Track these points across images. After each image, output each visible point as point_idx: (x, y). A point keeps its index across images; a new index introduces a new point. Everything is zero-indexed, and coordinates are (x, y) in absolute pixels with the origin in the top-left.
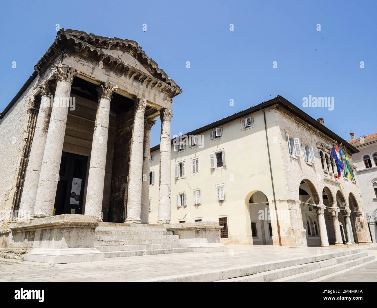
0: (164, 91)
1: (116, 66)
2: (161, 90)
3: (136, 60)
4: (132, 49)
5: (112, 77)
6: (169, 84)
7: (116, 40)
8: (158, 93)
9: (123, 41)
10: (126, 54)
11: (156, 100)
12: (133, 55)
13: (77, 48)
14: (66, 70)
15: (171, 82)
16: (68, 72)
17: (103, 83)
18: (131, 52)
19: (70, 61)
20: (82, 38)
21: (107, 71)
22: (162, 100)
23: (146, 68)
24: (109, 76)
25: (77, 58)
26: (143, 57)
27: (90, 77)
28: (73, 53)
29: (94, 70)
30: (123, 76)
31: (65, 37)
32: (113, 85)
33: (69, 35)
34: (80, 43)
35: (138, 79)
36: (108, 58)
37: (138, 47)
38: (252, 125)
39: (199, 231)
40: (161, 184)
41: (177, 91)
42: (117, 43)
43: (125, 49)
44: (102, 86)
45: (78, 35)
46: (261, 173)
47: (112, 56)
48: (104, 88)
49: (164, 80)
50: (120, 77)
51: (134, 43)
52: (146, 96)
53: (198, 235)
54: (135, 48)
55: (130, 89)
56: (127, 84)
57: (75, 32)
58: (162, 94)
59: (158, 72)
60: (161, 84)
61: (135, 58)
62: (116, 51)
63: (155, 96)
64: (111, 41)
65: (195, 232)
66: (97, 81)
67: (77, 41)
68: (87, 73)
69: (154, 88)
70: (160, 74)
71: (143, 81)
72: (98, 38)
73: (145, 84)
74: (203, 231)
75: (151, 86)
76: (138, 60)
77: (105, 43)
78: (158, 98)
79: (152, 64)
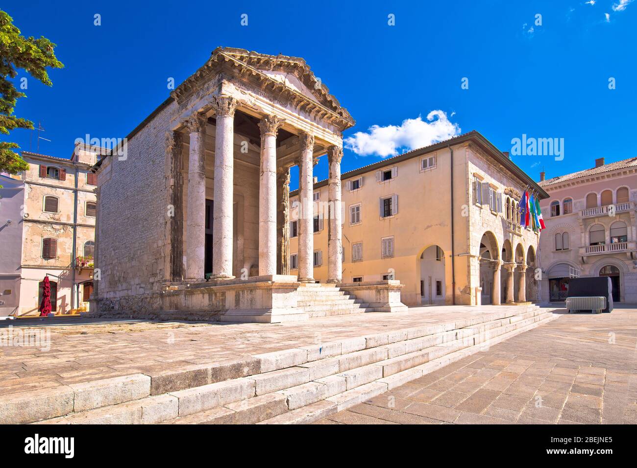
1: (281, 93)
2: (330, 122)
3: (302, 84)
4: (297, 69)
5: (276, 108)
6: (341, 114)
7: (280, 58)
8: (327, 126)
9: (289, 59)
10: (290, 76)
11: (326, 136)
12: (298, 77)
13: (236, 71)
14: (227, 102)
15: (343, 112)
16: (229, 104)
17: (267, 116)
18: (296, 73)
19: (230, 90)
20: (242, 59)
21: (270, 100)
22: (332, 136)
23: (313, 93)
24: (273, 106)
25: (237, 84)
26: (311, 80)
27: (252, 109)
28: (231, 79)
29: (257, 100)
30: (289, 105)
31: (223, 58)
32: (278, 119)
33: (227, 55)
34: (240, 65)
35: (305, 109)
36: (273, 84)
37: (305, 67)
38: (434, 166)
39: (381, 290)
40: (331, 238)
41: (350, 124)
42: (281, 61)
43: (289, 69)
44: (266, 120)
45: (238, 55)
46: (440, 225)
47: (277, 81)
48: (269, 123)
49: (335, 109)
50: (286, 107)
51: (301, 62)
52: (314, 130)
53: (378, 294)
54: (301, 67)
55: (296, 122)
56: (293, 116)
57: (234, 51)
58: (332, 127)
59: (329, 99)
60: (332, 114)
61: (301, 81)
62: (279, 72)
63: (324, 131)
64: (275, 60)
65: (376, 291)
66: (260, 113)
67: (237, 63)
68: (249, 103)
69: (323, 120)
70: (331, 102)
71: (310, 111)
72: (260, 57)
73: (312, 115)
74: (385, 290)
75: (319, 117)
76: (304, 83)
77: (267, 63)
78: (327, 132)
79: (321, 89)
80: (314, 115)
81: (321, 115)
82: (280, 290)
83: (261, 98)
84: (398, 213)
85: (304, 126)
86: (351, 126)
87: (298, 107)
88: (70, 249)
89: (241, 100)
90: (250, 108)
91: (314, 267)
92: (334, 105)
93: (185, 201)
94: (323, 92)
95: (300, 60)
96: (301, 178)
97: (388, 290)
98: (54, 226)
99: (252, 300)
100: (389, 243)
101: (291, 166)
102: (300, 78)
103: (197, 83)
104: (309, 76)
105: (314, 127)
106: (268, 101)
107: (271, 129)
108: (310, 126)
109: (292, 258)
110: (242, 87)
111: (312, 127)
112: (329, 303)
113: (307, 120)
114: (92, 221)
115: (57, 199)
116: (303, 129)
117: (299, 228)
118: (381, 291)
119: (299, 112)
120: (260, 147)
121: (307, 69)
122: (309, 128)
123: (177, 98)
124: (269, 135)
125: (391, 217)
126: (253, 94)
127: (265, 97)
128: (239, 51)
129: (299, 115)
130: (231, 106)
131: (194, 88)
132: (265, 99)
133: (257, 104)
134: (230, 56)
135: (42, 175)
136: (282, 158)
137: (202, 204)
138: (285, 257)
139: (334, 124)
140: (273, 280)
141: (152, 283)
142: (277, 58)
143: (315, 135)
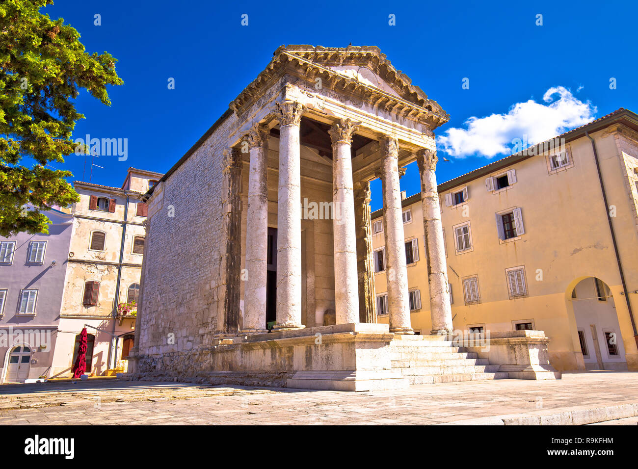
0: (421, 122)
1: (354, 91)
2: (417, 120)
3: (378, 77)
4: (370, 60)
5: (349, 109)
6: (429, 108)
7: (350, 50)
8: (413, 125)
9: (360, 50)
10: (363, 69)
11: (412, 137)
12: (372, 69)
13: (301, 71)
14: (291, 108)
15: (432, 105)
16: (294, 110)
17: (338, 121)
18: (370, 65)
19: (295, 94)
20: (306, 56)
21: (341, 101)
22: (420, 137)
23: (392, 87)
24: (345, 108)
25: (302, 86)
26: (389, 71)
27: (320, 114)
28: (296, 81)
29: (325, 103)
30: (364, 105)
31: (286, 57)
32: (352, 122)
33: (290, 54)
34: (305, 64)
35: (384, 107)
36: (343, 81)
37: (380, 56)
38: (569, 165)
39: (515, 345)
40: (432, 272)
41: (442, 119)
42: (352, 53)
43: (361, 61)
44: (338, 125)
45: (302, 52)
46: (595, 246)
47: (348, 77)
48: (341, 129)
49: (421, 103)
50: (360, 107)
51: (375, 51)
52: (397, 132)
53: (512, 351)
54: (376, 57)
55: (374, 124)
56: (370, 117)
57: (298, 48)
58: (420, 126)
59: (412, 91)
60: (418, 110)
61: (376, 73)
62: (350, 67)
63: (410, 131)
64: (344, 53)
65: (507, 347)
66: (330, 118)
67: (302, 61)
68: (317, 107)
69: (407, 119)
70: (415, 95)
71: (391, 109)
72: (327, 52)
73: (394, 113)
74: (522, 346)
75: (403, 115)
76: (380, 76)
77: (335, 57)
78: (414, 133)
79: (402, 80)
80: (396, 113)
81: (404, 113)
82: (366, 344)
83: (331, 99)
84: (525, 233)
85: (385, 128)
86: (444, 122)
87: (376, 106)
88: (112, 294)
89: (308, 104)
90: (318, 113)
91: (411, 312)
92: (419, 98)
93: (243, 230)
94: (404, 84)
95: (373, 49)
96: (385, 193)
97: (526, 345)
98: (98, 266)
99: (328, 358)
100: (519, 275)
101: (371, 180)
102: (375, 71)
103: (258, 91)
104: (385, 66)
105: (396, 129)
106: (339, 102)
107: (344, 135)
108: (392, 127)
109: (379, 300)
110: (308, 89)
111: (394, 128)
112: (438, 363)
113: (387, 121)
114: (139, 259)
115: (105, 234)
116: (383, 132)
117: (387, 259)
118: (517, 347)
119: (376, 112)
120: (332, 159)
121: (383, 58)
122: (391, 130)
123: (237, 110)
124: (342, 144)
125: (516, 238)
126: (321, 96)
127: (335, 97)
128: (304, 47)
129: (377, 115)
130: (296, 113)
131: (255, 97)
132: (335, 101)
133: (326, 107)
134: (293, 55)
135: (92, 207)
136: (359, 171)
137: (264, 233)
138: (369, 299)
139: (422, 122)
140: (356, 331)
141: (203, 336)
142: (346, 50)
143: (399, 138)
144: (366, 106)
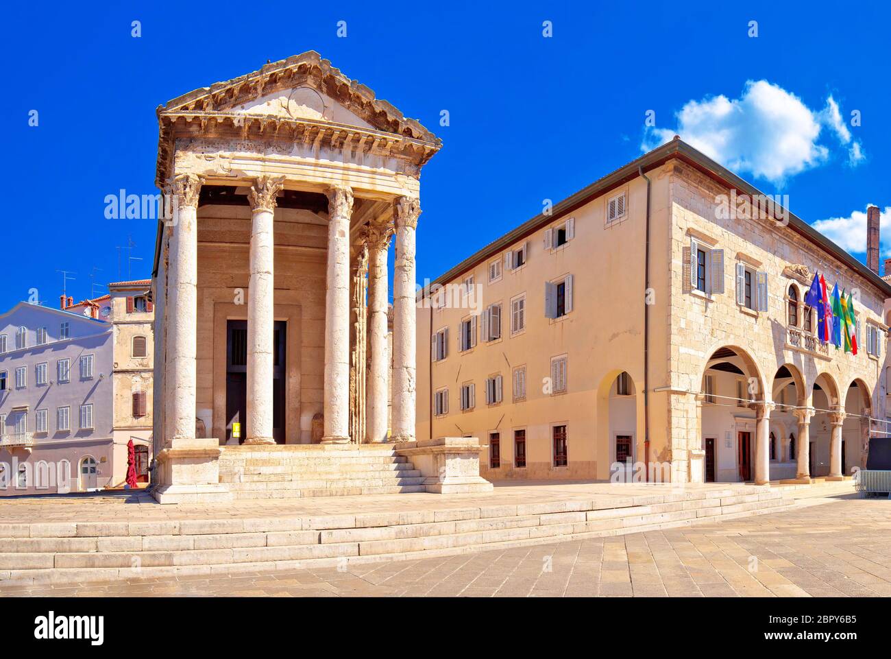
1: (277, 132)
2: (388, 153)
3: (325, 97)
4: (310, 74)
5: (270, 161)
6: (408, 132)
7: (268, 70)
8: (381, 163)
9: (285, 64)
10: (299, 92)
11: (378, 182)
12: (315, 87)
13: (194, 128)
14: (181, 185)
15: (411, 127)
16: (185, 187)
17: (254, 181)
18: (310, 81)
19: (187, 163)
20: (200, 105)
21: (259, 151)
22: (393, 179)
24: (263, 160)
25: (199, 148)
26: (338, 84)
27: (224, 178)
28: (189, 144)
29: (233, 161)
30: (296, 148)
31: (169, 120)
32: (273, 179)
33: (173, 112)
34: (196, 118)
35: (330, 142)
36: (257, 122)
37: (321, 65)
41: (429, 147)
42: (272, 75)
45: (191, 102)
47: (261, 116)
48: (256, 193)
49: (393, 126)
50: (289, 153)
51: (312, 58)
52: (351, 178)
54: (315, 67)
55: (311, 173)
56: (305, 164)
57: (182, 100)
58: (393, 162)
59: (378, 110)
60: (385, 139)
61: (323, 93)
62: (275, 93)
63: (374, 173)
64: (258, 78)
68: (221, 171)
69: (370, 154)
70: (384, 114)
71: (341, 144)
73: (347, 150)
75: (356, 147)
76: (328, 94)
77: (246, 89)
78: (381, 174)
79: (360, 95)
80: (351, 148)
81: (364, 146)
83: (243, 154)
85: (329, 175)
87: (316, 144)
89: (206, 171)
90: (222, 178)
92: (390, 118)
94: (364, 100)
95: (309, 56)
102: (320, 89)
104: (332, 78)
105: (350, 173)
106: (255, 155)
107: (261, 201)
108: (341, 172)
110: (208, 149)
111: (346, 172)
113: (336, 163)
116: (327, 181)
119: (317, 153)
121: (326, 67)
122: (340, 177)
124: (258, 213)
126: (228, 154)
127: (249, 149)
129: (317, 158)
130: (188, 190)
132: (248, 154)
133: (234, 167)
134: (177, 112)
139: (398, 156)
142: (261, 73)
143: (353, 186)
144: (299, 148)
